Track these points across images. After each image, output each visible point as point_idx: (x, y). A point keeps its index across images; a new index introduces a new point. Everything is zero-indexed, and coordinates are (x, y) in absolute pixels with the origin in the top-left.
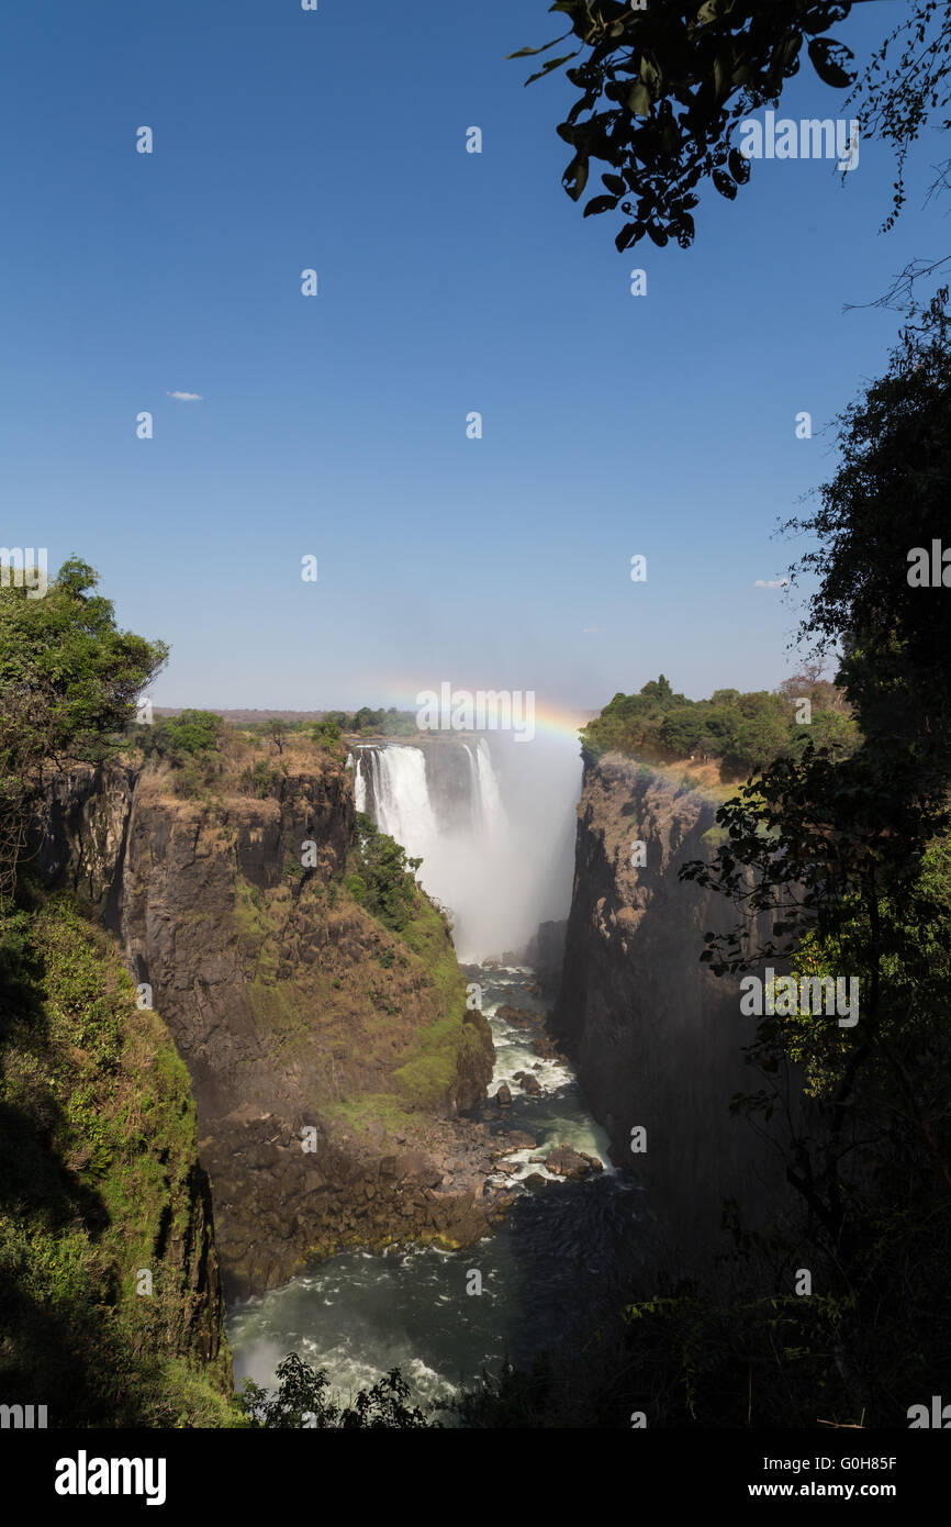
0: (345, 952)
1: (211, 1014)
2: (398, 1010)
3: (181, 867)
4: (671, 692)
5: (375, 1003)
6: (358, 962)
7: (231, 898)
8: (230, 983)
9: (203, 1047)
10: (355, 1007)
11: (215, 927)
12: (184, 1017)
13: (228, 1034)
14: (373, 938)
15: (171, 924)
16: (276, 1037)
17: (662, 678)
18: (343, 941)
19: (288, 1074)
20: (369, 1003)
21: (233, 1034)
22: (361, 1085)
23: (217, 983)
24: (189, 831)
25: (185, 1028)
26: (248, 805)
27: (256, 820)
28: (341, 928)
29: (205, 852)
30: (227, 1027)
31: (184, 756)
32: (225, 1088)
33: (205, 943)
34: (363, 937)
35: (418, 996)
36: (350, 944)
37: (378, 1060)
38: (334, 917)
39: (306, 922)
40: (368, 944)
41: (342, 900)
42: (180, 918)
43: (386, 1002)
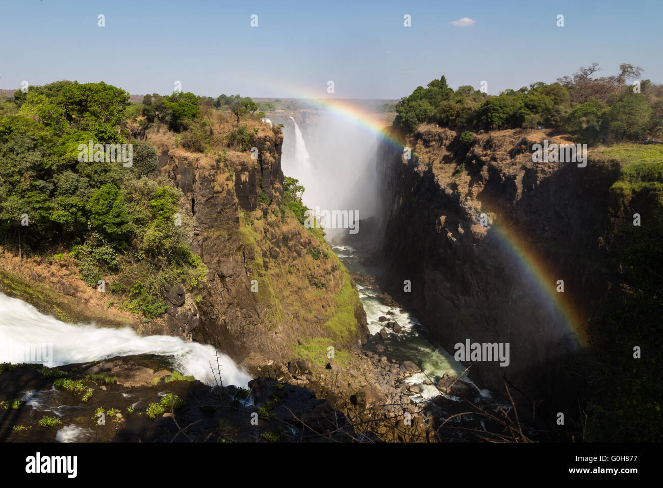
0: (293, 250)
1: (227, 296)
2: (323, 285)
3: (205, 199)
4: (447, 86)
5: (310, 281)
6: (301, 257)
7: (237, 220)
8: (239, 276)
9: (224, 317)
10: (300, 284)
11: (229, 239)
12: (211, 299)
13: (238, 309)
14: (307, 241)
15: (200, 238)
16: (268, 310)
17: (443, 78)
18: (291, 243)
19: (276, 333)
20: (307, 281)
21: (241, 309)
22: (308, 333)
23: (230, 276)
24: (210, 175)
25: (212, 306)
26: (238, 157)
27: (244, 167)
28: (290, 235)
29: (220, 189)
30: (238, 304)
31: (189, 123)
32: (239, 343)
33: (222, 250)
34: (302, 240)
35: (333, 276)
36: (295, 245)
37: (315, 317)
38: (285, 228)
39: (272, 232)
40: (305, 245)
41: (288, 217)
42: (205, 234)
43: (316, 280)
